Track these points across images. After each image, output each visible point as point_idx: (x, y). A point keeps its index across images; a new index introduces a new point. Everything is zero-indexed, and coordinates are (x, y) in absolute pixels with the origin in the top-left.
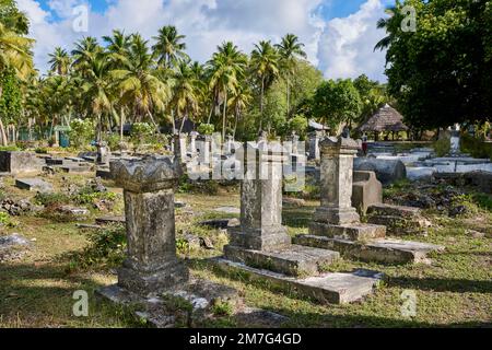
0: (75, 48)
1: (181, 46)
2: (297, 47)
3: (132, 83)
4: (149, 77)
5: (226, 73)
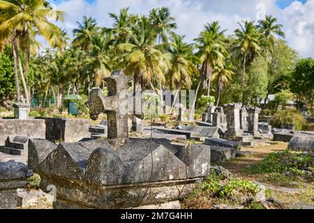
0: (77, 27)
1: (172, 26)
2: (276, 27)
3: (137, 56)
4: (153, 51)
5: (216, 49)
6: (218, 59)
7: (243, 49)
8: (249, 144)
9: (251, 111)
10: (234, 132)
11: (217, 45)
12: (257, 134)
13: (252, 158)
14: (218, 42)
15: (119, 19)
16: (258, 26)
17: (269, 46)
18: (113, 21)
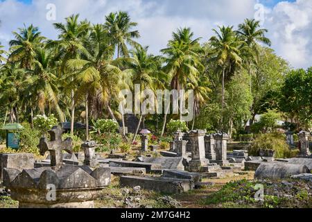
0: (14, 38)
1: (133, 34)
2: (260, 33)
3: (90, 74)
5: (187, 62)
6: (191, 74)
7: (221, 61)
8: (215, 175)
9: (219, 138)
10: (199, 162)
11: (190, 57)
12: (226, 163)
13: (213, 190)
14: (190, 54)
15: (66, 29)
16: (238, 32)
17: (252, 56)
18: (59, 32)
